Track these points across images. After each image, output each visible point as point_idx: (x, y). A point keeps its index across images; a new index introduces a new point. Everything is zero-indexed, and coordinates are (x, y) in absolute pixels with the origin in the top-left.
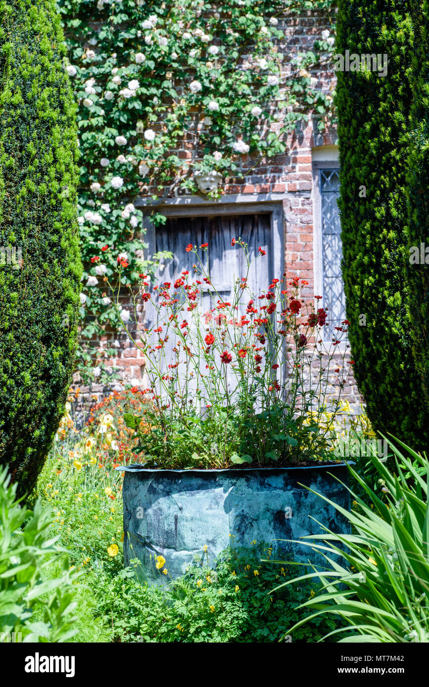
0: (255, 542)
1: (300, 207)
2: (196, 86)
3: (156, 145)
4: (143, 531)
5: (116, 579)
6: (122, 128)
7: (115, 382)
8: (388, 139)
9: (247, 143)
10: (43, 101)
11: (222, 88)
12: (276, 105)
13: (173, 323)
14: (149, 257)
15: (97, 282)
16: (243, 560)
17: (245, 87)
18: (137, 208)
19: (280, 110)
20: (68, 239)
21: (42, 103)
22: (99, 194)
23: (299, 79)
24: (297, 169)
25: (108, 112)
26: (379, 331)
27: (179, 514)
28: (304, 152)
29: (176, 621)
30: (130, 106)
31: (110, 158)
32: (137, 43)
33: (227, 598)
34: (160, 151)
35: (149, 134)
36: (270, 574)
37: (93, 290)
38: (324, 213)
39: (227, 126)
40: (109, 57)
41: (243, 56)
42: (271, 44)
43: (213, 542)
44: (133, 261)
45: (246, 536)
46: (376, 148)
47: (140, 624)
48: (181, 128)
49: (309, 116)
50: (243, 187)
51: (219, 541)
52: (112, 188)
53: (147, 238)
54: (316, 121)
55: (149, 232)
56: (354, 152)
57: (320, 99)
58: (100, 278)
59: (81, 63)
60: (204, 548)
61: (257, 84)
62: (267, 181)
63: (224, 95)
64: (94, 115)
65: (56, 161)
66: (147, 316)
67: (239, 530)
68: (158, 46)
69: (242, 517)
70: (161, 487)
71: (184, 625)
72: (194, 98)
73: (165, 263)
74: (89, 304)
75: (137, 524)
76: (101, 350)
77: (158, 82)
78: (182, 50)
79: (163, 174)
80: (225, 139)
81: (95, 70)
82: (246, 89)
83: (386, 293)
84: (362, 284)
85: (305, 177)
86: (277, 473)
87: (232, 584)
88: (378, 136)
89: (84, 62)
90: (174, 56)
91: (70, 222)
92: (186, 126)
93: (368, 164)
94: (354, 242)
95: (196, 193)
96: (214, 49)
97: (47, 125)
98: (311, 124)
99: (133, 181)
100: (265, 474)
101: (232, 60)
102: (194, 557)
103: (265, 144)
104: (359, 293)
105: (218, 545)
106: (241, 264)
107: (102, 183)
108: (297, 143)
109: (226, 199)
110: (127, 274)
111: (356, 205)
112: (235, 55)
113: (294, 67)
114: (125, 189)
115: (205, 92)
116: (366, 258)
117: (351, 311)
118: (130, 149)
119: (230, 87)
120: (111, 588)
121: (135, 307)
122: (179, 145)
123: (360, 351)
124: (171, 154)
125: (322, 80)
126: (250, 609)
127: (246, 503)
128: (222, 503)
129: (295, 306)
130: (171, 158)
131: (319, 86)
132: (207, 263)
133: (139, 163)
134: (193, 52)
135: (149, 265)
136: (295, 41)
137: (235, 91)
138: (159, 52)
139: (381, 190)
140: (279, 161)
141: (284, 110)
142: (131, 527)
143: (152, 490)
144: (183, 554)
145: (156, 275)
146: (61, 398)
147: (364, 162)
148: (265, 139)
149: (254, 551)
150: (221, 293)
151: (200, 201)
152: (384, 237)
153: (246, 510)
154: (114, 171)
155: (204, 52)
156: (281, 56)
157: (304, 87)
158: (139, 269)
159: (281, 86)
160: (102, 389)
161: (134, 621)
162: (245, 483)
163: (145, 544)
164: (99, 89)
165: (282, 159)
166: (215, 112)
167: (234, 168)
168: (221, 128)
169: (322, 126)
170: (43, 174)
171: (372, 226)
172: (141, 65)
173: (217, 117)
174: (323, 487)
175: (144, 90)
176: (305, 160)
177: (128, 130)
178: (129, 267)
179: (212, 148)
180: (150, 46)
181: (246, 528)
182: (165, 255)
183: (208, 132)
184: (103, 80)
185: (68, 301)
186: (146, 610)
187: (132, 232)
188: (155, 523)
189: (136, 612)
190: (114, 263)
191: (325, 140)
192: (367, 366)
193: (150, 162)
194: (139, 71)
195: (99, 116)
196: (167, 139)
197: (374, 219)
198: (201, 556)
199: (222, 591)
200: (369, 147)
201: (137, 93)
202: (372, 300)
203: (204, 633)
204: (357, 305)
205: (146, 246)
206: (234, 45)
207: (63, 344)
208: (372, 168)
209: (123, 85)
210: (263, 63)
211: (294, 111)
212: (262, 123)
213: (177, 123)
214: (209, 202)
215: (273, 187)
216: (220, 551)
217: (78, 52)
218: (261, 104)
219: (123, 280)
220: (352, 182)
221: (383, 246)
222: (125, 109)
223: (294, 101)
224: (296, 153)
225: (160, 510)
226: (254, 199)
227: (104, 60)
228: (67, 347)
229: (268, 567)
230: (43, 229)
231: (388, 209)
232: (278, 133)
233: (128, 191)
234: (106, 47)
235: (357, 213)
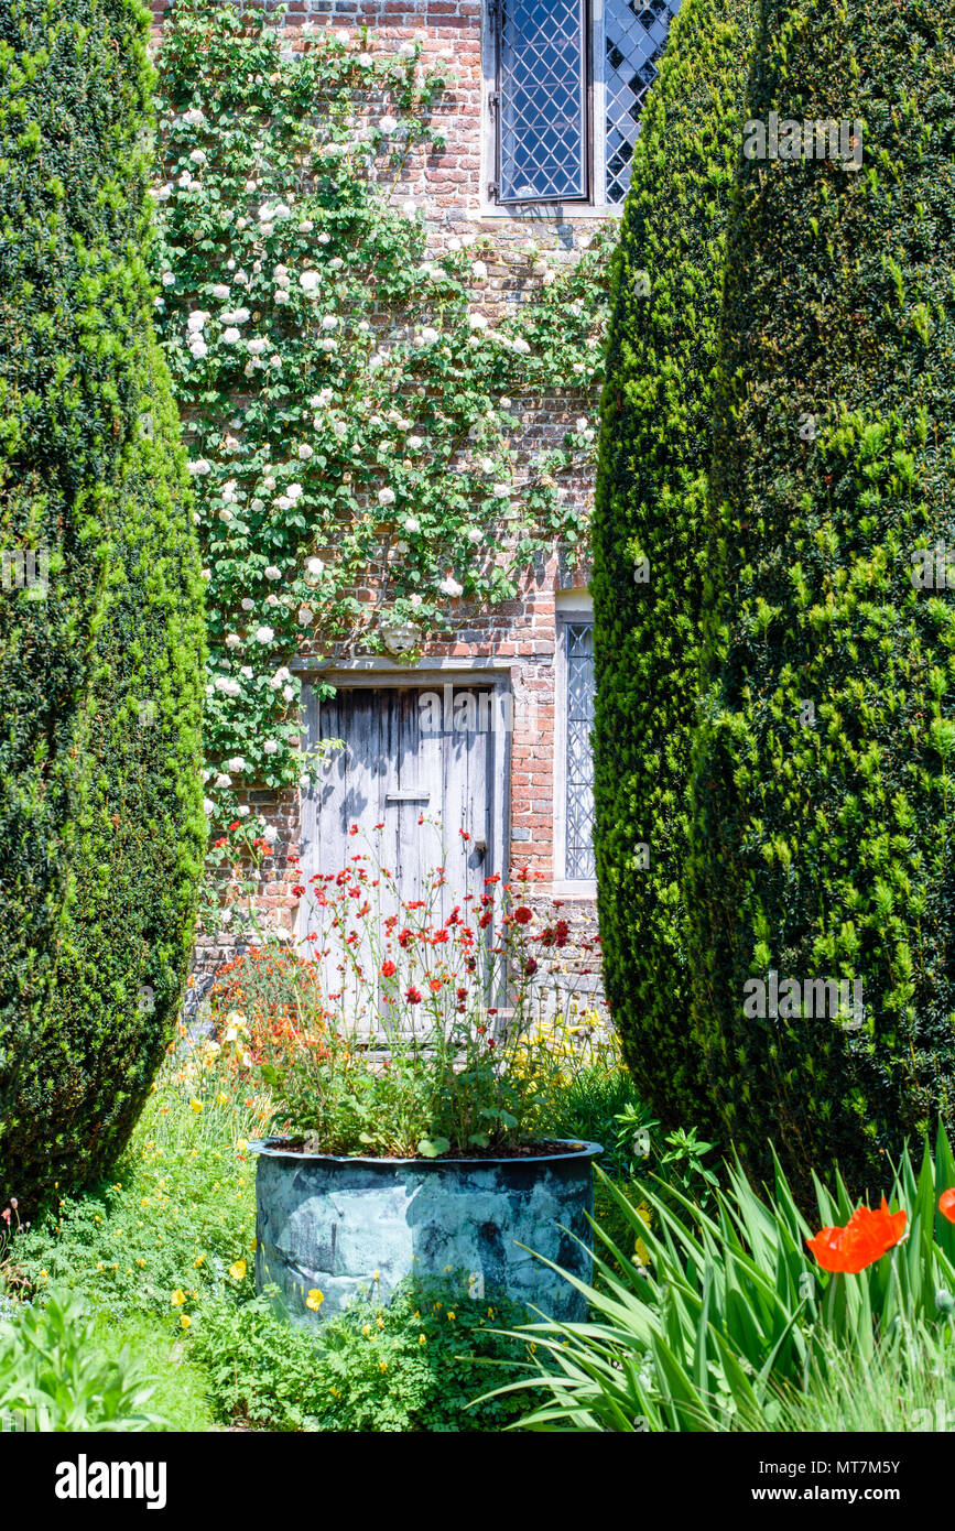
0: (449, 1267)
1: (536, 678)
2: (387, 495)
3: (325, 580)
4: (284, 1244)
5: (243, 1311)
6: (275, 554)
7: (253, 932)
8: (666, 654)
9: (460, 582)
10: (157, 578)
11: (426, 500)
12: (505, 526)
13: (338, 931)
14: (309, 746)
15: (230, 783)
16: (430, 1295)
17: (460, 498)
18: (294, 673)
19: (511, 535)
20: (187, 783)
21: (154, 582)
22: (237, 650)
23: (539, 489)
24: (534, 622)
25: (255, 530)
26: (645, 938)
27: (339, 1223)
28: (544, 596)
29: (329, 1381)
30: (289, 523)
31: (255, 598)
32: (302, 428)
33: (406, 1353)
34: (330, 589)
35: (315, 565)
36: (471, 1316)
37: (224, 795)
38: (572, 689)
39: (431, 556)
40: (259, 448)
41: (458, 452)
42: (500, 436)
43: (387, 1266)
44: (285, 752)
45: (437, 1259)
46: (648, 667)
47: (276, 1382)
48: (362, 557)
49: (553, 545)
50: (453, 647)
51: (397, 1264)
52: (256, 642)
53: (307, 718)
54: (564, 552)
55: (310, 709)
56: (615, 669)
57: (570, 519)
58: (235, 777)
59: (218, 455)
60: (375, 1274)
61: (478, 495)
62: (488, 639)
63: (429, 508)
64: (235, 535)
65: (172, 667)
66: (303, 834)
67: (427, 1249)
68: (332, 434)
69: (433, 1231)
70: (313, 1180)
71: (341, 1388)
72: (383, 513)
73: (332, 756)
74: (217, 815)
75: (276, 1235)
76: (234, 882)
77: (331, 488)
78: (368, 441)
79: (334, 624)
80: (427, 575)
81: (238, 467)
82: (463, 503)
83: (657, 882)
84: (621, 866)
85: (545, 635)
86: (485, 1167)
87: (415, 1331)
88: (652, 649)
89: (222, 453)
90: (356, 449)
91: (190, 757)
92: (370, 554)
93: (636, 689)
94: (612, 802)
95: (382, 654)
96: (415, 442)
97: (162, 614)
98: (555, 556)
99: (289, 633)
100: (468, 1168)
101: (442, 458)
102: (359, 1287)
103: (486, 584)
104: (616, 880)
105: (395, 1271)
106: (445, 760)
107: (243, 634)
108: (534, 584)
109: (425, 663)
110: (277, 773)
111: (617, 747)
112: (447, 451)
113: (533, 471)
114: (276, 645)
115: (401, 504)
116: (629, 828)
117: (604, 903)
118: (286, 585)
119: (438, 498)
120: (235, 1324)
121: (285, 821)
122: (359, 581)
123: (615, 964)
124: (347, 594)
125: (575, 491)
126: (440, 1369)
127: (438, 1210)
128: (403, 1209)
129: (524, 916)
130: (347, 601)
131: (570, 499)
132: (395, 758)
133: (298, 607)
134: (384, 445)
135: (309, 759)
136: (536, 433)
137: (445, 503)
138: (334, 443)
139: (654, 729)
140: (506, 610)
141: (516, 535)
142: (267, 1236)
143: (299, 1184)
144: (342, 1281)
145: (319, 773)
146: (169, 1018)
147: (631, 685)
148: (487, 576)
149: (448, 1281)
150: (415, 802)
151: (389, 665)
152: (657, 800)
153: (439, 1221)
154: (260, 617)
155: (400, 445)
156: (515, 455)
157: (548, 501)
158: (293, 765)
159: (513, 498)
160: (232, 941)
161: (267, 1378)
162: (438, 1181)
163: (287, 1263)
164: (243, 496)
165: (511, 606)
166: (413, 534)
167: (439, 618)
168: (423, 558)
169: (571, 560)
170: (152, 686)
171: (639, 782)
172: (306, 461)
173: (416, 542)
174: (553, 1187)
175: (310, 499)
176: (545, 610)
177: (283, 557)
178: (279, 760)
179: (410, 588)
180: (320, 434)
181: (437, 1246)
182: (332, 744)
183: (402, 562)
184: (249, 481)
185: (184, 875)
186: (285, 1362)
187: (286, 708)
188: (303, 1233)
189: (272, 1365)
190: (258, 755)
191: (577, 581)
192: (626, 988)
193: (315, 605)
194: (304, 470)
195: (241, 535)
196: (341, 572)
197: (643, 771)
198: (369, 1285)
199: (399, 1342)
200: (638, 665)
201: (299, 502)
202: (635, 891)
203: (370, 1402)
204: (614, 897)
205: (306, 730)
206: (445, 436)
207: (175, 939)
208: (642, 696)
209: (280, 490)
210: (487, 465)
211: (532, 536)
212: (483, 553)
213: (357, 549)
214: (402, 667)
215: (497, 647)
216: (397, 1279)
217: (214, 439)
218: (481, 523)
219: (270, 781)
220: (611, 712)
221: (655, 813)
222: (280, 526)
223: (531, 522)
224: (533, 599)
225: (311, 1214)
226: (468, 664)
227: (252, 453)
228: (180, 943)
229: (468, 1306)
230: (150, 769)
231: (663, 759)
232: (506, 568)
233: (281, 648)
234: (256, 433)
235: (618, 760)
